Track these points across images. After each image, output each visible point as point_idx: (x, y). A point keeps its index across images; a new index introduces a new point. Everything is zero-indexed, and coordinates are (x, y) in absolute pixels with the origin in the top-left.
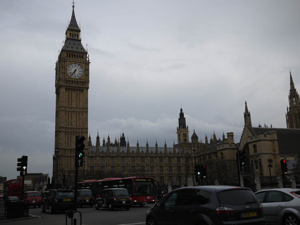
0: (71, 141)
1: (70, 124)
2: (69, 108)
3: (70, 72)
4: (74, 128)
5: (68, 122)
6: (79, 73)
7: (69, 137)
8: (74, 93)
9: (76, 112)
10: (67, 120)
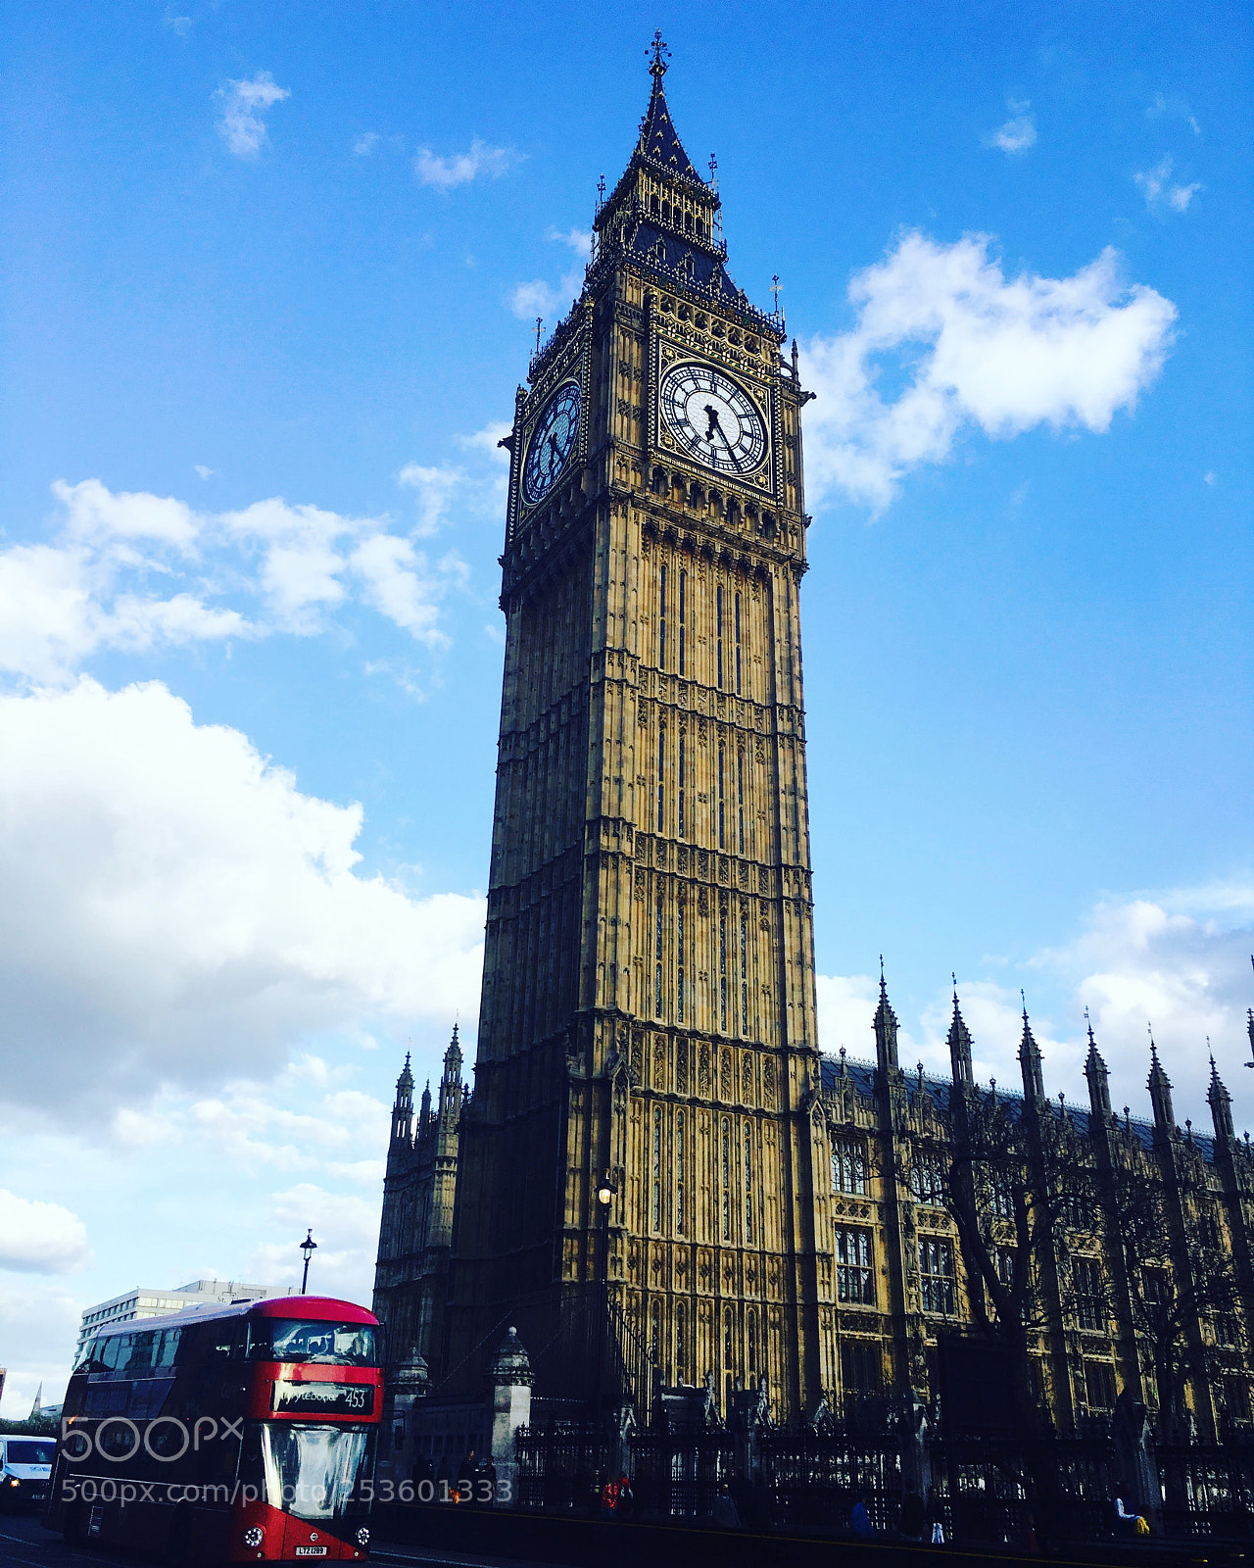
0: (681, 962)
1: (673, 813)
3: (680, 414)
4: (704, 853)
5: (657, 793)
6: (740, 445)
7: (671, 928)
8: (702, 578)
10: (657, 775)
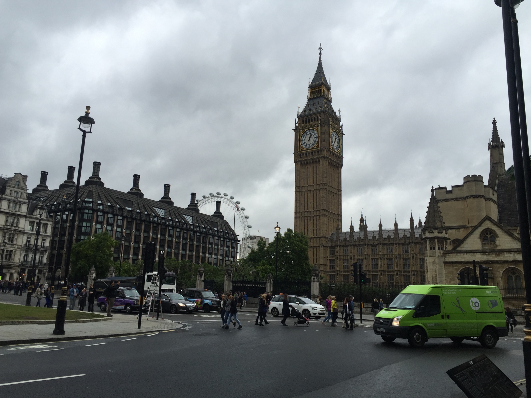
0: (307, 228)
1: (306, 208)
2: (305, 187)
3: (304, 142)
4: (310, 212)
5: (304, 205)
6: (314, 141)
7: (306, 224)
8: (311, 167)
9: (313, 191)
10: (304, 202)
